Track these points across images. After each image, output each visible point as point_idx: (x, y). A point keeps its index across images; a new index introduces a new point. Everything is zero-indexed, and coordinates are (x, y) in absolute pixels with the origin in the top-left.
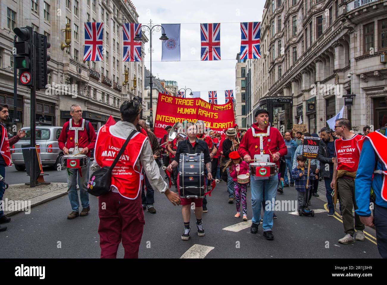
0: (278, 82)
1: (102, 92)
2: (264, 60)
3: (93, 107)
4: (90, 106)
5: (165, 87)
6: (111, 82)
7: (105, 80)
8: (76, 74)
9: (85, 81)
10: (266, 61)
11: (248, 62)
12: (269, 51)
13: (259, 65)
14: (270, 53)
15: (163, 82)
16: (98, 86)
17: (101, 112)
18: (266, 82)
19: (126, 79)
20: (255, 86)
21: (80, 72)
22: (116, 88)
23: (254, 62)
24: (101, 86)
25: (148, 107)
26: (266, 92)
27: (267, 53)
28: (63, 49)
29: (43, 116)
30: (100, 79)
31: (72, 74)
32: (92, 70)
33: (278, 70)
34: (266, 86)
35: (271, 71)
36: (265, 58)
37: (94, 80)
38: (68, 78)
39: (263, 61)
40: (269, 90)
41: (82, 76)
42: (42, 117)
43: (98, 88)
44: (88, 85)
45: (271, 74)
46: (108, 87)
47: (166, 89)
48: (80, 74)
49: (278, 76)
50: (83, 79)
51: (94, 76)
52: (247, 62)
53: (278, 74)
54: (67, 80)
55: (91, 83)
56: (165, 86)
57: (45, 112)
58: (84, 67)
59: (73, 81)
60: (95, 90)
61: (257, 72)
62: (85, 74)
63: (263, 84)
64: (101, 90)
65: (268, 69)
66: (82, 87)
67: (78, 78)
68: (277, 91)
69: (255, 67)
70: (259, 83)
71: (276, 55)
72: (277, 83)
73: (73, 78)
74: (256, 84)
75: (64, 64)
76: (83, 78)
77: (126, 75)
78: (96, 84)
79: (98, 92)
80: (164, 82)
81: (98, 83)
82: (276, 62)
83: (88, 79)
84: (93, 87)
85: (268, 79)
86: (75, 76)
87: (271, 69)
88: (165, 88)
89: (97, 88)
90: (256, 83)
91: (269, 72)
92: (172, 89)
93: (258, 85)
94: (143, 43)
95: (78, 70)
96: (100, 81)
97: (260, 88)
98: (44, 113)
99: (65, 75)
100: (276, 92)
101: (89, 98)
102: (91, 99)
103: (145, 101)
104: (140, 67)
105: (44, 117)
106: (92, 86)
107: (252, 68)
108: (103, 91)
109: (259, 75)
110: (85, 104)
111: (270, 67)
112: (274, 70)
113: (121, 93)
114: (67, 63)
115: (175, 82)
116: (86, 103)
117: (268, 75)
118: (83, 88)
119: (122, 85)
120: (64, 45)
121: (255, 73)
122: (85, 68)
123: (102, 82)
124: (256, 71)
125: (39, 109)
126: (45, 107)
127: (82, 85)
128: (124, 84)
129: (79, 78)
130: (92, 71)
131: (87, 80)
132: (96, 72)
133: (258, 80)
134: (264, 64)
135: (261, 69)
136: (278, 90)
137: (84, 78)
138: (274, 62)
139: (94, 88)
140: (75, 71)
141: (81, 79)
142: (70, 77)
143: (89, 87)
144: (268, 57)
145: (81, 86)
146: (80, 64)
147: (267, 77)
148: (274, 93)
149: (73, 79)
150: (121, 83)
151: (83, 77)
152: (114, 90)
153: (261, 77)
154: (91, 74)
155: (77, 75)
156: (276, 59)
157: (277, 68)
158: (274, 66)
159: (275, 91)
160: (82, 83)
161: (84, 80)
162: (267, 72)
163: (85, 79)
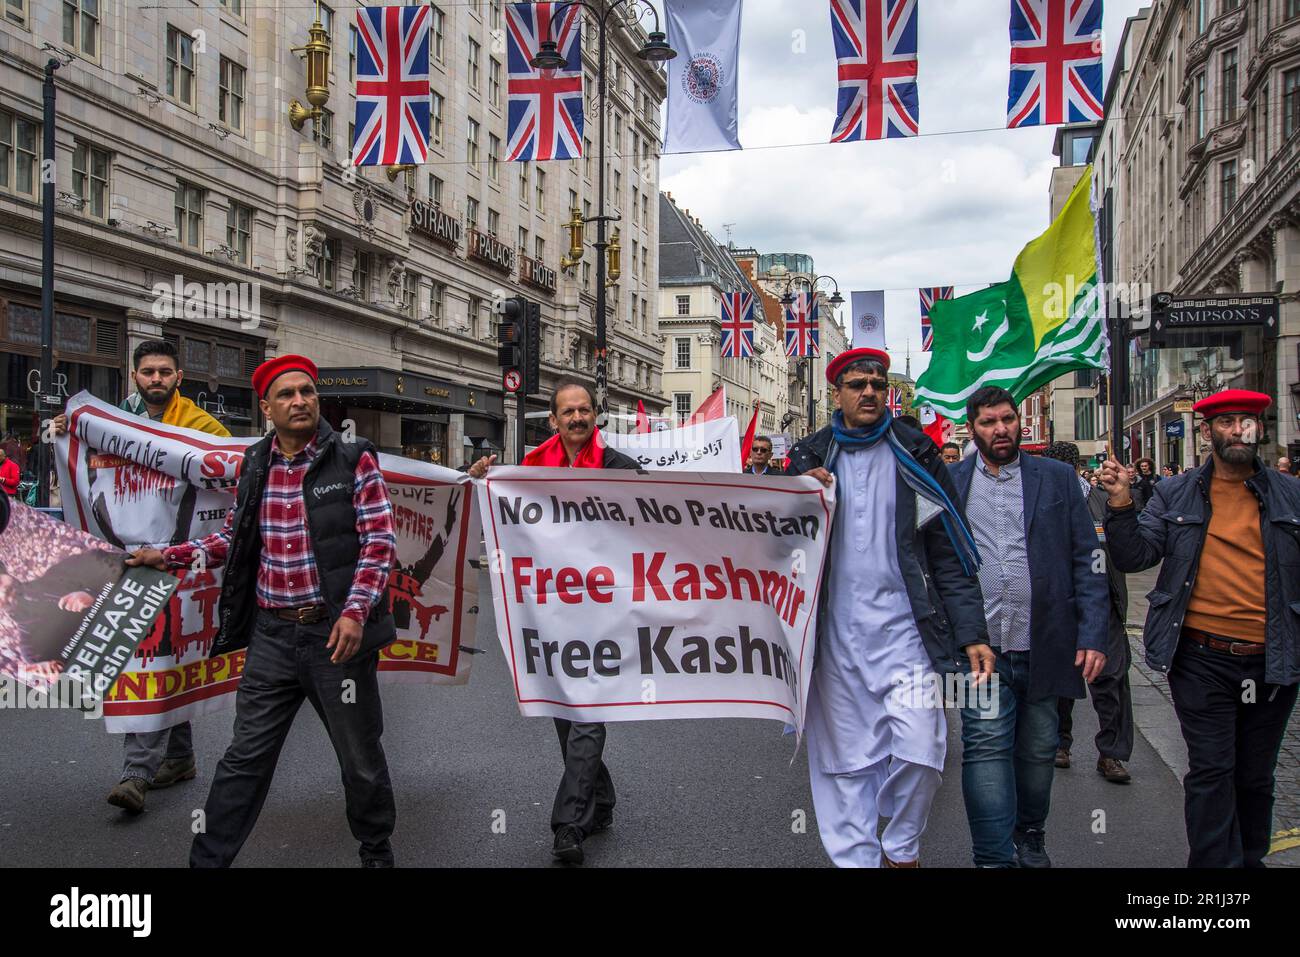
0: (1217, 233)
1: (470, 295)
2: (1163, 146)
3: (428, 355)
4: (416, 351)
5: (754, 278)
6: (507, 257)
7: (484, 249)
8: (353, 222)
9: (393, 250)
10: (1170, 147)
11: (1103, 160)
12: (1183, 102)
13: (1147, 168)
14: (1188, 113)
15: (748, 256)
16: (451, 270)
17: (464, 374)
18: (1170, 241)
19: (573, 246)
20: (1127, 259)
21: (369, 214)
22: (531, 278)
23: (1126, 158)
24: (466, 273)
25: (679, 356)
26: (1169, 283)
27: (1177, 112)
28: (298, 124)
29: (213, 389)
30: (463, 243)
31: (335, 225)
32: (427, 208)
33: (1218, 184)
34: (1170, 258)
35: (1191, 189)
36: (1167, 134)
37: (434, 246)
38: (316, 239)
39: (1160, 146)
40: (1182, 273)
41: (378, 233)
42: (208, 391)
43: (451, 278)
44: (406, 265)
45: (1191, 201)
46: (496, 275)
47: (761, 284)
48: (367, 225)
49: (1218, 206)
50: (381, 245)
51: (432, 231)
52: (1101, 162)
53: (1218, 198)
54: (312, 246)
55: (421, 258)
56: (754, 272)
57: (221, 371)
58: (385, 195)
59: (340, 250)
60: (440, 287)
61: (1135, 201)
62: (391, 226)
63: (1158, 249)
64: (464, 288)
65: (1177, 184)
66: (380, 275)
67: (359, 240)
68: (1212, 274)
69: (1129, 179)
70: (1146, 248)
71: (1211, 117)
72: (1211, 240)
73: (340, 240)
74: (1134, 251)
75: (299, 185)
76: (381, 239)
77: (572, 228)
78: (443, 263)
79: (451, 295)
80: (752, 256)
81: (455, 261)
82: (1211, 147)
83: (405, 242)
84: (430, 274)
85: (1179, 228)
86: (348, 230)
87: (1192, 182)
88: (756, 281)
89: (446, 281)
90: (1134, 247)
91: (1184, 195)
92: (783, 284)
93: (1140, 258)
94: (655, 103)
95: (362, 208)
96: (463, 254)
97: (1150, 269)
98: (215, 377)
99: (305, 226)
100: (1207, 280)
101: (407, 320)
102: (417, 322)
103: (663, 331)
104: (641, 198)
105: (219, 392)
106: (425, 272)
107: (1118, 185)
108: (473, 292)
109: (1146, 214)
110: (393, 341)
111: (1188, 172)
112: (1204, 182)
113: (553, 300)
114: (314, 180)
115: (805, 257)
116: (399, 339)
117: (1179, 209)
118: (386, 279)
119: (557, 268)
120: (301, 111)
121: (1129, 205)
122: (393, 199)
123: (471, 258)
124: (1134, 194)
125: (194, 362)
126: (220, 353)
127: (380, 269)
128: (568, 262)
129: (366, 238)
130: (423, 212)
131: (398, 246)
132: (444, 216)
133: (1140, 237)
134: (1162, 163)
135: (1153, 185)
136: (1216, 272)
137: (385, 241)
138: (1203, 147)
139: (434, 281)
140: (349, 209)
141: (375, 242)
142: (324, 236)
143: (414, 277)
144: (1180, 128)
145: (376, 270)
146: (367, 185)
147: (1173, 217)
148: (1200, 287)
149: (341, 245)
150: (552, 260)
151: (384, 236)
152: (525, 288)
153: (1154, 221)
154: (419, 223)
155: (357, 227)
156: (1211, 134)
157: (1213, 173)
158: (1203, 165)
159: (1203, 277)
160: (380, 260)
161: (387, 247)
162: (1176, 194)
163: (391, 243)
